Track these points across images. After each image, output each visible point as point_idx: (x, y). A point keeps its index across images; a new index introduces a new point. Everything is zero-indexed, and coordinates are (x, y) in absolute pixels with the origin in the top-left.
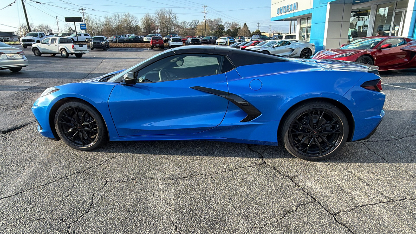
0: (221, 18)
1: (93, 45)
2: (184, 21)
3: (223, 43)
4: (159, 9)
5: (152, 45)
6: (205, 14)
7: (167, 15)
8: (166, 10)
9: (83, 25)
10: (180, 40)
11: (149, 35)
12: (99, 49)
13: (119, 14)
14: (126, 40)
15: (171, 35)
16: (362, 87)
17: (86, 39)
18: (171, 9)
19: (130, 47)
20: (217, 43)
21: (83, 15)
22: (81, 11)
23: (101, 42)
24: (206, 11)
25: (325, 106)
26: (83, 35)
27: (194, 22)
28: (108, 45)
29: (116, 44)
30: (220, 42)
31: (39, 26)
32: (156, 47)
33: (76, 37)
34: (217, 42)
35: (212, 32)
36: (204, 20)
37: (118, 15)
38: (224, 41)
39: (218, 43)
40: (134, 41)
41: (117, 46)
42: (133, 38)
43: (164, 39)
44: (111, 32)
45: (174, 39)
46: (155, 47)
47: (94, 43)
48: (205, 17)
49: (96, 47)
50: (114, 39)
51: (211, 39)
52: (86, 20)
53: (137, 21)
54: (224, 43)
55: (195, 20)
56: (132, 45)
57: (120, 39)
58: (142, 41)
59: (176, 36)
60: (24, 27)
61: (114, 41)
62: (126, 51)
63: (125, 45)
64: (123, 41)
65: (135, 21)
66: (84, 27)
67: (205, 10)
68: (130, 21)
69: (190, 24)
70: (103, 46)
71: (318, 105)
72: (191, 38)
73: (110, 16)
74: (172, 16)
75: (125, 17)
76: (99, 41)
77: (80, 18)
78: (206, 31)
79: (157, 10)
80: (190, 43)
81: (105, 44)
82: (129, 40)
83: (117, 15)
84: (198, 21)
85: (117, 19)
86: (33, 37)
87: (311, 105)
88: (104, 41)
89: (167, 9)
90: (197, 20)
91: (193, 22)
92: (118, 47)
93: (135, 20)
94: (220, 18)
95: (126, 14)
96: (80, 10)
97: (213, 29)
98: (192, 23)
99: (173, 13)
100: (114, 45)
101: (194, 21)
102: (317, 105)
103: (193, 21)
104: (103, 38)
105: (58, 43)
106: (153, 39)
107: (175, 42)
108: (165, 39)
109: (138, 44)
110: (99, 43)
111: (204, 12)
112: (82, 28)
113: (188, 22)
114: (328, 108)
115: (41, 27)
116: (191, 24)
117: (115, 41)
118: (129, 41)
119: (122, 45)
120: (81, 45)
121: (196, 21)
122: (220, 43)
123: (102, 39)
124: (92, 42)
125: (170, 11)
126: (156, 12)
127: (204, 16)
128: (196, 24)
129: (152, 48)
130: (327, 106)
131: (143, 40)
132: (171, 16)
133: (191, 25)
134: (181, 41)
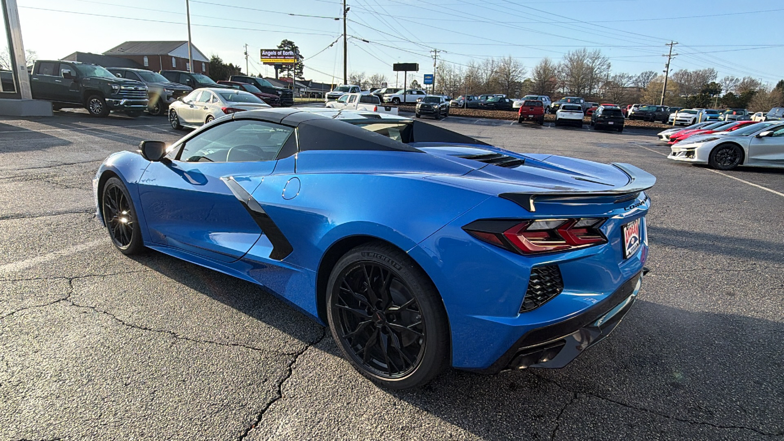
0: (713, 70)
1: (421, 110)
2: (623, 74)
3: (686, 121)
4: (573, 50)
5: (520, 116)
6: (670, 59)
7: (587, 62)
8: (588, 51)
9: (429, 77)
10: (579, 108)
11: (526, 96)
12: (430, 117)
13: (495, 59)
14: (481, 105)
15: (569, 98)
16: (464, 230)
17: (419, 99)
18: (600, 50)
19: (484, 117)
20: (670, 121)
21: (434, 60)
22: (433, 54)
23: (433, 105)
24: (672, 54)
25: (388, 261)
26: (415, 93)
27: (645, 76)
28: (447, 110)
29: (461, 110)
30: (678, 118)
31: (372, 78)
32: (528, 119)
33: (404, 95)
34: (670, 118)
35: (685, 98)
36: (664, 71)
37: (493, 61)
38: (690, 117)
39: (673, 120)
40: (495, 107)
41: (463, 113)
42: (495, 101)
43: (552, 107)
44: (473, 90)
45: (566, 107)
46: (525, 119)
47: (422, 106)
48: (668, 66)
49: (424, 114)
50: (461, 101)
51: (657, 111)
52: (437, 68)
53: (522, 72)
54: (688, 122)
55: (648, 71)
56: (489, 113)
57: (471, 101)
58: (509, 107)
59: (580, 101)
60: (352, 77)
61: (460, 105)
62: (471, 122)
63: (477, 113)
64: (476, 106)
65: (520, 72)
66: (430, 79)
67: (671, 51)
68: (511, 71)
69: (634, 79)
70: (435, 112)
71: (377, 254)
72: (604, 107)
73: (478, 62)
74: (597, 64)
75: (502, 64)
76: (432, 103)
77: (416, 64)
78: (664, 95)
79: (569, 52)
80: (599, 116)
81: (440, 108)
82: (487, 104)
83: (491, 62)
84: (656, 74)
85: (490, 66)
86: (342, 92)
87: (364, 251)
88: (439, 104)
89: (590, 50)
90: (653, 71)
91: (643, 76)
92: (462, 116)
93: (519, 70)
94: (712, 68)
95: (506, 59)
96: (432, 52)
97: (689, 90)
98: (641, 79)
99: (603, 57)
100: (457, 111)
101: (646, 73)
102: (375, 254)
103: (642, 74)
104: (439, 98)
105: (358, 103)
106: (526, 104)
107: (568, 113)
108: (555, 107)
109: (499, 113)
110: (430, 106)
111: (667, 55)
112: (426, 81)
113: (630, 76)
114: (394, 266)
115: (375, 78)
116: (636, 80)
117: (462, 105)
118: (485, 106)
119: (471, 112)
120: (388, 108)
121: (647, 75)
122: (677, 120)
123: (437, 101)
124: (420, 104)
125: (597, 54)
126: (567, 55)
127: (667, 63)
128: (648, 79)
129: (520, 122)
130: (393, 262)
131: (512, 106)
132: (597, 62)
133: (636, 82)
134: (582, 112)
